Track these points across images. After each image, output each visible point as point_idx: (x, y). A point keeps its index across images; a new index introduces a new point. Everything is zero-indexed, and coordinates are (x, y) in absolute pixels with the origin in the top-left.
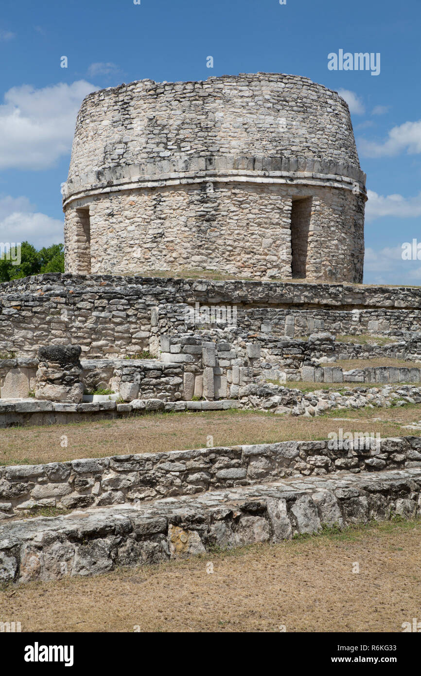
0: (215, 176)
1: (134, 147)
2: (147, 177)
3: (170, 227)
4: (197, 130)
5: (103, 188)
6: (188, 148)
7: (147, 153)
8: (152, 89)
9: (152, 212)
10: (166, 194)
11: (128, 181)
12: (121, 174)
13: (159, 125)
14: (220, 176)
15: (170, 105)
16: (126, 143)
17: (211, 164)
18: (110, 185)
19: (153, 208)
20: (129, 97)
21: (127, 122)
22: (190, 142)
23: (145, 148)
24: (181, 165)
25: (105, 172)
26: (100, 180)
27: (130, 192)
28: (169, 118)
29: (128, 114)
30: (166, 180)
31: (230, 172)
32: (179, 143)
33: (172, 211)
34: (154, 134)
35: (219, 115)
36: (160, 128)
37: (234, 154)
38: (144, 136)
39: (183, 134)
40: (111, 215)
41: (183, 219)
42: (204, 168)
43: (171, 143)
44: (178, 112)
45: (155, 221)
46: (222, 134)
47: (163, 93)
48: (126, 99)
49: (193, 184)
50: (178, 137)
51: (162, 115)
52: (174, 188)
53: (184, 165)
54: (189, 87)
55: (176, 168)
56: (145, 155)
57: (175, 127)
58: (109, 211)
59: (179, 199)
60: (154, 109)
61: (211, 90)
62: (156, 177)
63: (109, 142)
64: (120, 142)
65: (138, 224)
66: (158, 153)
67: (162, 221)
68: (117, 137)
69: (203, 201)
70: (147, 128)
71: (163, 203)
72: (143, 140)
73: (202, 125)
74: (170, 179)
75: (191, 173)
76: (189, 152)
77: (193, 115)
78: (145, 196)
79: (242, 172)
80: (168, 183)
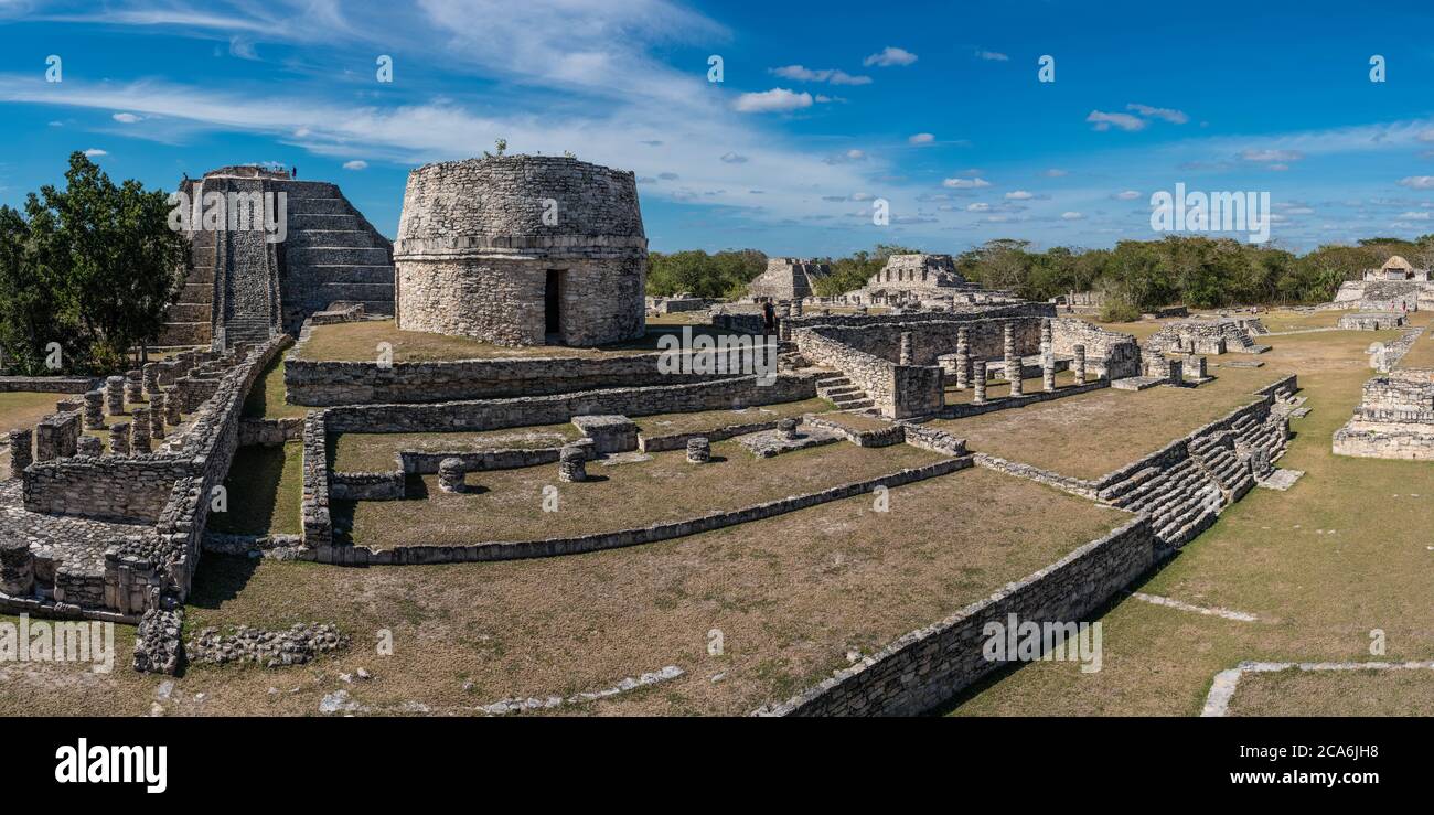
0: (476, 253)
1: (424, 224)
2: (428, 251)
3: (443, 296)
4: (466, 211)
5: (405, 255)
6: (458, 227)
7: (431, 229)
9: (432, 281)
10: (441, 266)
11: (418, 252)
12: (414, 246)
13: (441, 205)
14: (481, 254)
16: (420, 219)
17: (474, 242)
18: (408, 253)
19: (432, 278)
22: (460, 222)
23: (430, 224)
24: (452, 242)
25: (406, 242)
26: (404, 249)
28: (448, 199)
30: (440, 255)
31: (489, 249)
32: (452, 222)
33: (445, 282)
34: (437, 213)
35: (485, 197)
36: (441, 207)
37: (493, 234)
38: (431, 213)
39: (456, 214)
40: (409, 279)
41: (453, 289)
42: (469, 246)
43: (447, 222)
44: (454, 194)
45: (433, 290)
46: (486, 215)
49: (460, 259)
50: (452, 216)
51: (444, 197)
52: (446, 261)
54: (464, 172)
55: (449, 244)
56: (429, 231)
57: (451, 207)
58: (408, 275)
59: (447, 272)
60: (439, 191)
62: (434, 251)
65: (424, 289)
66: (438, 230)
67: (438, 290)
69: (467, 275)
70: (433, 207)
71: (439, 275)
72: (429, 218)
73: (471, 206)
74: (443, 254)
75: (457, 251)
76: (458, 231)
77: (465, 198)
78: (428, 267)
79: (499, 250)
80: (442, 257)
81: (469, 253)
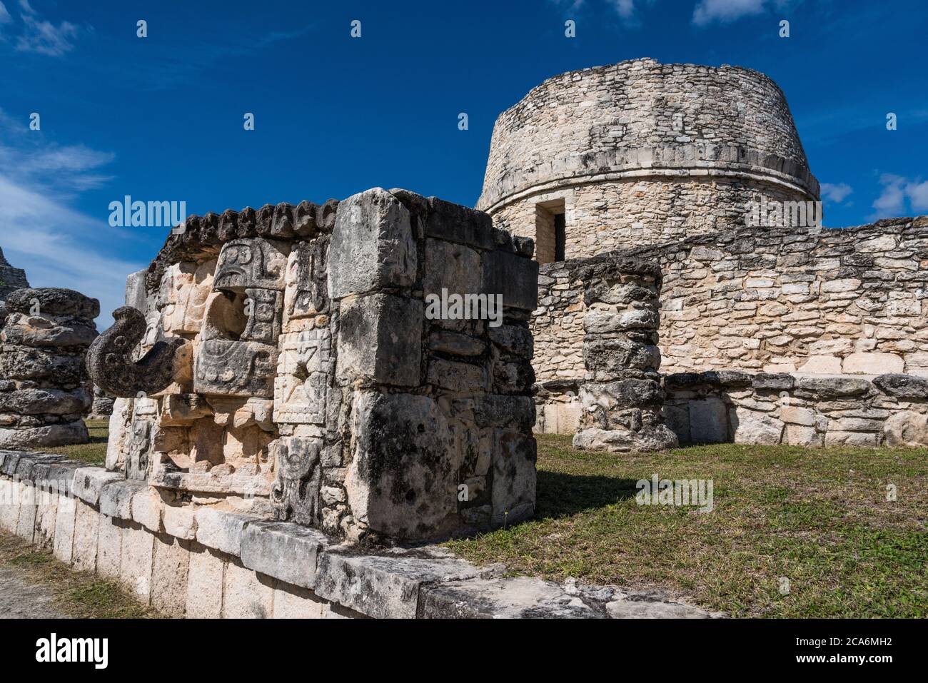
0: (747, 170)
1: (639, 129)
2: (664, 164)
3: (694, 227)
4: (720, 117)
5: (592, 175)
6: (713, 136)
7: (660, 136)
8: (657, 68)
9: (669, 206)
10: (687, 185)
11: (635, 167)
12: (623, 158)
13: (670, 107)
14: (752, 172)
15: (683, 86)
16: (625, 125)
17: (743, 156)
18: (604, 170)
19: (670, 201)
20: (623, 76)
21: (622, 102)
22: (714, 129)
23: (656, 130)
24: (709, 152)
25: (597, 156)
26: (587, 166)
27: (636, 179)
28: (683, 100)
29: (623, 94)
30: (689, 168)
31: (762, 170)
32: (700, 129)
33: (695, 208)
34: (666, 116)
35: (740, 105)
36: (673, 110)
37: (762, 150)
38: (652, 117)
39: (705, 119)
40: (604, 209)
41: (711, 218)
42: (736, 160)
43: (690, 128)
44: (694, 95)
45: (672, 218)
46: (746, 126)
47: (671, 73)
48: (617, 78)
49: (725, 176)
50: (697, 122)
51: (675, 97)
52: (698, 179)
53: (713, 153)
54: (703, 71)
55: (702, 155)
56: (657, 138)
57: (691, 110)
58: (599, 204)
59: (705, 194)
60: (662, 90)
61: (728, 78)
62: (676, 164)
63: (595, 124)
64: (615, 123)
65: (648, 220)
66: (674, 137)
67: (683, 218)
68: (609, 118)
69: (733, 199)
70: (655, 109)
71: (684, 197)
72: (652, 121)
73: (726, 112)
74: (695, 168)
75: (724, 164)
76: (714, 140)
77: (712, 101)
78: (659, 187)
79: (774, 172)
80: (693, 172)
81: (739, 169)
